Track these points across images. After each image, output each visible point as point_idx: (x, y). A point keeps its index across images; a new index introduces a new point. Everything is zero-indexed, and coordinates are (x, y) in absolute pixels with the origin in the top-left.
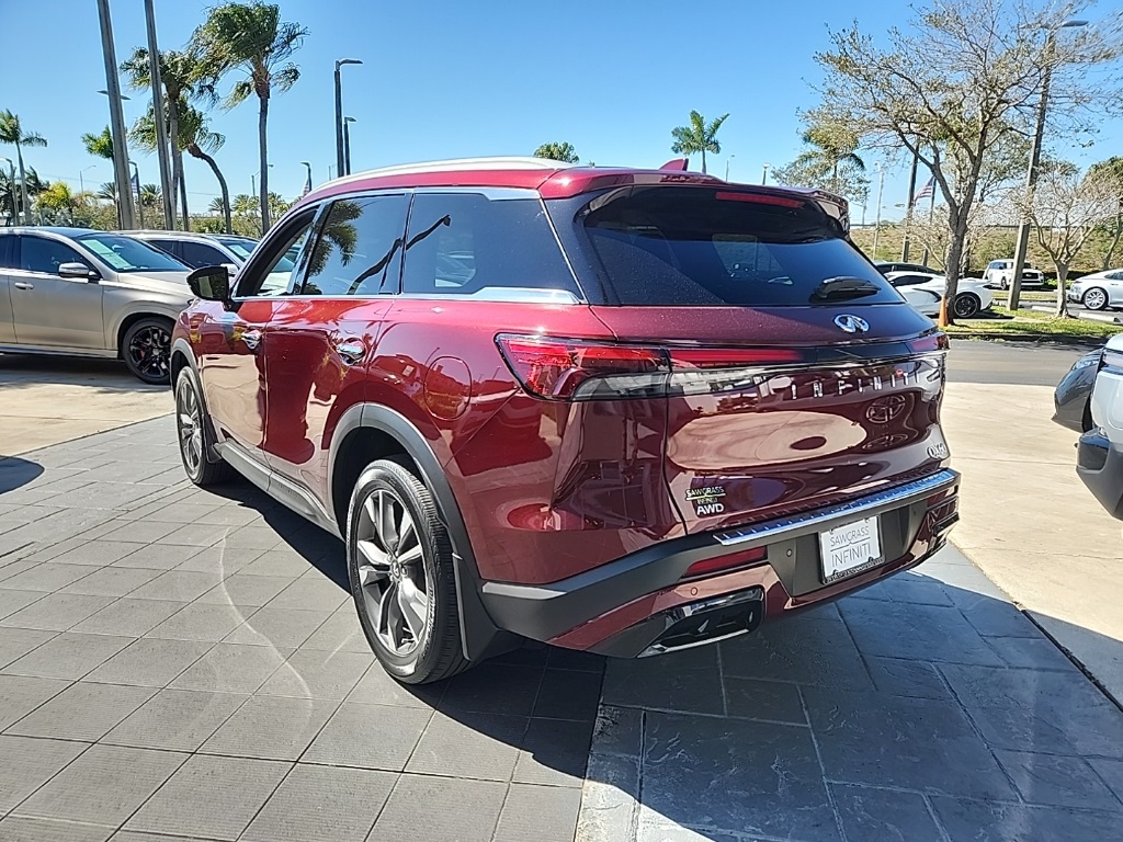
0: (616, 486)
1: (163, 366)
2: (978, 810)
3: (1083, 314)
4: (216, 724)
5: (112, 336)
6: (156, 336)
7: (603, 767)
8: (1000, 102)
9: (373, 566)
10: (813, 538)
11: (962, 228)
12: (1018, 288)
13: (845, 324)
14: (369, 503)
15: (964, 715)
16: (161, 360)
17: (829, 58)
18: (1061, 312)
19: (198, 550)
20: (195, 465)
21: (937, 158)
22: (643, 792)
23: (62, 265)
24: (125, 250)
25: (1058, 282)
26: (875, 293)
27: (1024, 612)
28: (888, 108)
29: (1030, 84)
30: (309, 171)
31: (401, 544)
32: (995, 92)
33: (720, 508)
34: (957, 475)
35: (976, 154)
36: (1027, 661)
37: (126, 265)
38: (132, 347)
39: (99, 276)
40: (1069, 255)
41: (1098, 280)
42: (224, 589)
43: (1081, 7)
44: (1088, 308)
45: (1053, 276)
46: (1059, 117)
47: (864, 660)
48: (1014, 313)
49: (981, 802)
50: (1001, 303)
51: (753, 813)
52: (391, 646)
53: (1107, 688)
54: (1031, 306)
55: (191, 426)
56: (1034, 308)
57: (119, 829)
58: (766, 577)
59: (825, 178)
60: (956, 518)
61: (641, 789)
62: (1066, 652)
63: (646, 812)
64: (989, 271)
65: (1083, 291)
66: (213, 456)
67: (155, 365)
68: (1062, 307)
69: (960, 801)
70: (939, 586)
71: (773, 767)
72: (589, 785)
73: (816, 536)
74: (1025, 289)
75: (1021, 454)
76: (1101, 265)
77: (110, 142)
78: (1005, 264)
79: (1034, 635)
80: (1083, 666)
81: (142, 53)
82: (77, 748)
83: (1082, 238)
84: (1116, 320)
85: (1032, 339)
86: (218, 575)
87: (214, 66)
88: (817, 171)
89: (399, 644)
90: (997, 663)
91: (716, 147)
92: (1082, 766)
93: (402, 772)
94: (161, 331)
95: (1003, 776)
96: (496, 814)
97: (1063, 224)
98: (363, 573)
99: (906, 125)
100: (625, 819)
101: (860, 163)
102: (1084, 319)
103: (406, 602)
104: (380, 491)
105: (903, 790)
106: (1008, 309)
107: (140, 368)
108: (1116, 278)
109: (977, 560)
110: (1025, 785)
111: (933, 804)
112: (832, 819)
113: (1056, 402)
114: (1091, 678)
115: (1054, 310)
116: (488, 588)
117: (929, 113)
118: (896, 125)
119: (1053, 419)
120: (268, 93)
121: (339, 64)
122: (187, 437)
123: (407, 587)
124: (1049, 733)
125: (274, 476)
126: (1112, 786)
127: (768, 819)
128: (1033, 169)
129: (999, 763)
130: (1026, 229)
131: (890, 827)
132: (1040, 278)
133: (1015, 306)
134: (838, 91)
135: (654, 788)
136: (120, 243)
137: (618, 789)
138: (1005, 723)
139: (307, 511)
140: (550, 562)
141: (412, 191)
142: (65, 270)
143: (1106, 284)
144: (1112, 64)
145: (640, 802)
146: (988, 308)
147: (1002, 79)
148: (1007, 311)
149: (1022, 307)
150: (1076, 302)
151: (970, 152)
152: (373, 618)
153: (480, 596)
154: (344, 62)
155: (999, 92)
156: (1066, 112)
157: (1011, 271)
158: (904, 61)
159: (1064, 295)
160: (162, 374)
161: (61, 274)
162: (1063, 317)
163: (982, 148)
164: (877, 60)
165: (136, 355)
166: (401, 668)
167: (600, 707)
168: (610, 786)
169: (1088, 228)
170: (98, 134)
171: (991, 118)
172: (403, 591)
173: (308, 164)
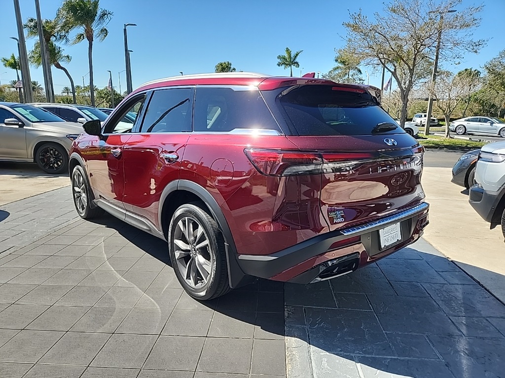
0: (295, 211)
1: (56, 165)
2: (447, 340)
3: (456, 137)
4: (120, 321)
5: (31, 152)
6: (52, 152)
7: (291, 331)
8: (422, 45)
9: (182, 250)
10: (376, 232)
11: (406, 100)
12: (429, 126)
13: (388, 142)
14: (180, 223)
15: (435, 303)
16: (54, 163)
17: (348, 25)
18: (447, 136)
19: (91, 247)
20: (83, 210)
21: (395, 70)
22: (310, 340)
23: (6, 120)
24: (34, 112)
25: (446, 123)
26: (395, 129)
27: (452, 261)
28: (374, 48)
29: (434, 37)
30: (111, 74)
31: (197, 240)
32: (420, 41)
33: (343, 220)
34: (428, 204)
35: (411, 68)
36: (457, 281)
37: (36, 119)
38: (40, 157)
39: (23, 125)
40: (450, 111)
41: (462, 122)
42: (109, 264)
43: (455, 4)
44: (458, 134)
45: (443, 120)
46: (447, 52)
47: (390, 283)
48: (427, 137)
49: (448, 337)
50: (421, 132)
51: (357, 346)
52: (193, 285)
53: (490, 290)
54: (434, 134)
55: (80, 192)
56: (435, 134)
57: (88, 366)
58: (360, 248)
59: (345, 78)
60: (428, 223)
61: (309, 339)
62: (472, 277)
63: (313, 348)
64: (414, 118)
65: (455, 127)
66: (92, 205)
67: (51, 165)
68: (448, 134)
69: (439, 337)
70: (416, 252)
71: (362, 327)
72: (288, 339)
73: (378, 231)
74: (431, 126)
75: (440, 196)
76: (462, 116)
77: (15, 62)
78: (421, 115)
79: (457, 270)
80: (479, 282)
81: (32, 20)
82: (60, 334)
83: (456, 104)
84: (470, 139)
85: (436, 148)
86: (104, 258)
87: (67, 26)
88: (341, 75)
89: (196, 283)
90: (444, 283)
91: (297, 64)
92: (485, 321)
93: (207, 337)
94: (54, 150)
95: (455, 327)
96: (250, 352)
97: (448, 98)
98: (177, 254)
99: (382, 55)
100: (305, 351)
101: (360, 71)
102: (457, 139)
103: (200, 265)
104: (186, 218)
105: (416, 334)
106: (425, 135)
107: (45, 166)
108: (469, 121)
109: (429, 240)
110: (464, 330)
111: (429, 339)
112: (390, 346)
113: (453, 174)
114: (483, 287)
115: (444, 135)
116: (242, 257)
117: (392, 50)
118: (378, 55)
119: (452, 181)
120: (92, 39)
121: (125, 26)
122: (78, 197)
123: (200, 259)
124: (470, 309)
125: (128, 213)
126: (498, 328)
127: (364, 348)
128: (434, 74)
129: (452, 321)
130: (432, 100)
131: (414, 348)
132: (436, 121)
133: (428, 133)
134: (353, 40)
135: (315, 338)
136: (31, 109)
137: (299, 339)
138: (452, 305)
139: (145, 228)
140: (269, 245)
141: (194, 86)
142: (8, 122)
143: (465, 124)
144: (469, 29)
145: (310, 344)
146: (417, 134)
147: (423, 35)
148: (424, 136)
149: (430, 134)
150: (453, 131)
151: (409, 66)
152: (183, 273)
153: (238, 261)
154: (128, 25)
155: (421, 41)
156: (450, 50)
157: (425, 118)
158: (381, 27)
159: (448, 128)
160: (55, 169)
161: (6, 124)
162: (448, 138)
163: (414, 65)
164: (370, 27)
165: (43, 160)
166: (198, 293)
167: (285, 307)
168: (296, 338)
169: (458, 100)
170: (9, 58)
171: (418, 52)
172: (198, 260)
173: (110, 72)
